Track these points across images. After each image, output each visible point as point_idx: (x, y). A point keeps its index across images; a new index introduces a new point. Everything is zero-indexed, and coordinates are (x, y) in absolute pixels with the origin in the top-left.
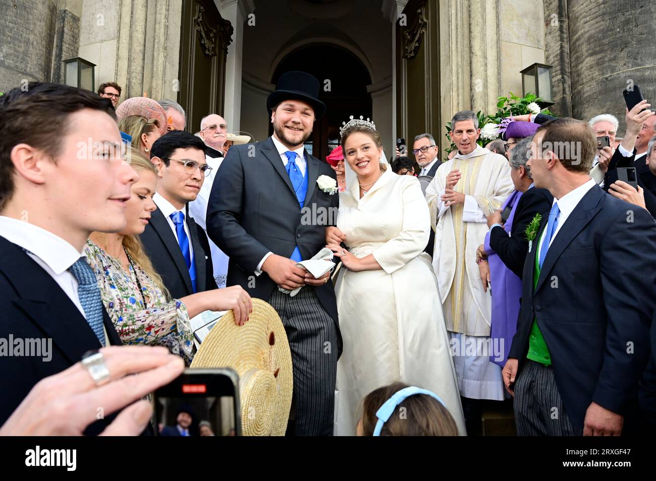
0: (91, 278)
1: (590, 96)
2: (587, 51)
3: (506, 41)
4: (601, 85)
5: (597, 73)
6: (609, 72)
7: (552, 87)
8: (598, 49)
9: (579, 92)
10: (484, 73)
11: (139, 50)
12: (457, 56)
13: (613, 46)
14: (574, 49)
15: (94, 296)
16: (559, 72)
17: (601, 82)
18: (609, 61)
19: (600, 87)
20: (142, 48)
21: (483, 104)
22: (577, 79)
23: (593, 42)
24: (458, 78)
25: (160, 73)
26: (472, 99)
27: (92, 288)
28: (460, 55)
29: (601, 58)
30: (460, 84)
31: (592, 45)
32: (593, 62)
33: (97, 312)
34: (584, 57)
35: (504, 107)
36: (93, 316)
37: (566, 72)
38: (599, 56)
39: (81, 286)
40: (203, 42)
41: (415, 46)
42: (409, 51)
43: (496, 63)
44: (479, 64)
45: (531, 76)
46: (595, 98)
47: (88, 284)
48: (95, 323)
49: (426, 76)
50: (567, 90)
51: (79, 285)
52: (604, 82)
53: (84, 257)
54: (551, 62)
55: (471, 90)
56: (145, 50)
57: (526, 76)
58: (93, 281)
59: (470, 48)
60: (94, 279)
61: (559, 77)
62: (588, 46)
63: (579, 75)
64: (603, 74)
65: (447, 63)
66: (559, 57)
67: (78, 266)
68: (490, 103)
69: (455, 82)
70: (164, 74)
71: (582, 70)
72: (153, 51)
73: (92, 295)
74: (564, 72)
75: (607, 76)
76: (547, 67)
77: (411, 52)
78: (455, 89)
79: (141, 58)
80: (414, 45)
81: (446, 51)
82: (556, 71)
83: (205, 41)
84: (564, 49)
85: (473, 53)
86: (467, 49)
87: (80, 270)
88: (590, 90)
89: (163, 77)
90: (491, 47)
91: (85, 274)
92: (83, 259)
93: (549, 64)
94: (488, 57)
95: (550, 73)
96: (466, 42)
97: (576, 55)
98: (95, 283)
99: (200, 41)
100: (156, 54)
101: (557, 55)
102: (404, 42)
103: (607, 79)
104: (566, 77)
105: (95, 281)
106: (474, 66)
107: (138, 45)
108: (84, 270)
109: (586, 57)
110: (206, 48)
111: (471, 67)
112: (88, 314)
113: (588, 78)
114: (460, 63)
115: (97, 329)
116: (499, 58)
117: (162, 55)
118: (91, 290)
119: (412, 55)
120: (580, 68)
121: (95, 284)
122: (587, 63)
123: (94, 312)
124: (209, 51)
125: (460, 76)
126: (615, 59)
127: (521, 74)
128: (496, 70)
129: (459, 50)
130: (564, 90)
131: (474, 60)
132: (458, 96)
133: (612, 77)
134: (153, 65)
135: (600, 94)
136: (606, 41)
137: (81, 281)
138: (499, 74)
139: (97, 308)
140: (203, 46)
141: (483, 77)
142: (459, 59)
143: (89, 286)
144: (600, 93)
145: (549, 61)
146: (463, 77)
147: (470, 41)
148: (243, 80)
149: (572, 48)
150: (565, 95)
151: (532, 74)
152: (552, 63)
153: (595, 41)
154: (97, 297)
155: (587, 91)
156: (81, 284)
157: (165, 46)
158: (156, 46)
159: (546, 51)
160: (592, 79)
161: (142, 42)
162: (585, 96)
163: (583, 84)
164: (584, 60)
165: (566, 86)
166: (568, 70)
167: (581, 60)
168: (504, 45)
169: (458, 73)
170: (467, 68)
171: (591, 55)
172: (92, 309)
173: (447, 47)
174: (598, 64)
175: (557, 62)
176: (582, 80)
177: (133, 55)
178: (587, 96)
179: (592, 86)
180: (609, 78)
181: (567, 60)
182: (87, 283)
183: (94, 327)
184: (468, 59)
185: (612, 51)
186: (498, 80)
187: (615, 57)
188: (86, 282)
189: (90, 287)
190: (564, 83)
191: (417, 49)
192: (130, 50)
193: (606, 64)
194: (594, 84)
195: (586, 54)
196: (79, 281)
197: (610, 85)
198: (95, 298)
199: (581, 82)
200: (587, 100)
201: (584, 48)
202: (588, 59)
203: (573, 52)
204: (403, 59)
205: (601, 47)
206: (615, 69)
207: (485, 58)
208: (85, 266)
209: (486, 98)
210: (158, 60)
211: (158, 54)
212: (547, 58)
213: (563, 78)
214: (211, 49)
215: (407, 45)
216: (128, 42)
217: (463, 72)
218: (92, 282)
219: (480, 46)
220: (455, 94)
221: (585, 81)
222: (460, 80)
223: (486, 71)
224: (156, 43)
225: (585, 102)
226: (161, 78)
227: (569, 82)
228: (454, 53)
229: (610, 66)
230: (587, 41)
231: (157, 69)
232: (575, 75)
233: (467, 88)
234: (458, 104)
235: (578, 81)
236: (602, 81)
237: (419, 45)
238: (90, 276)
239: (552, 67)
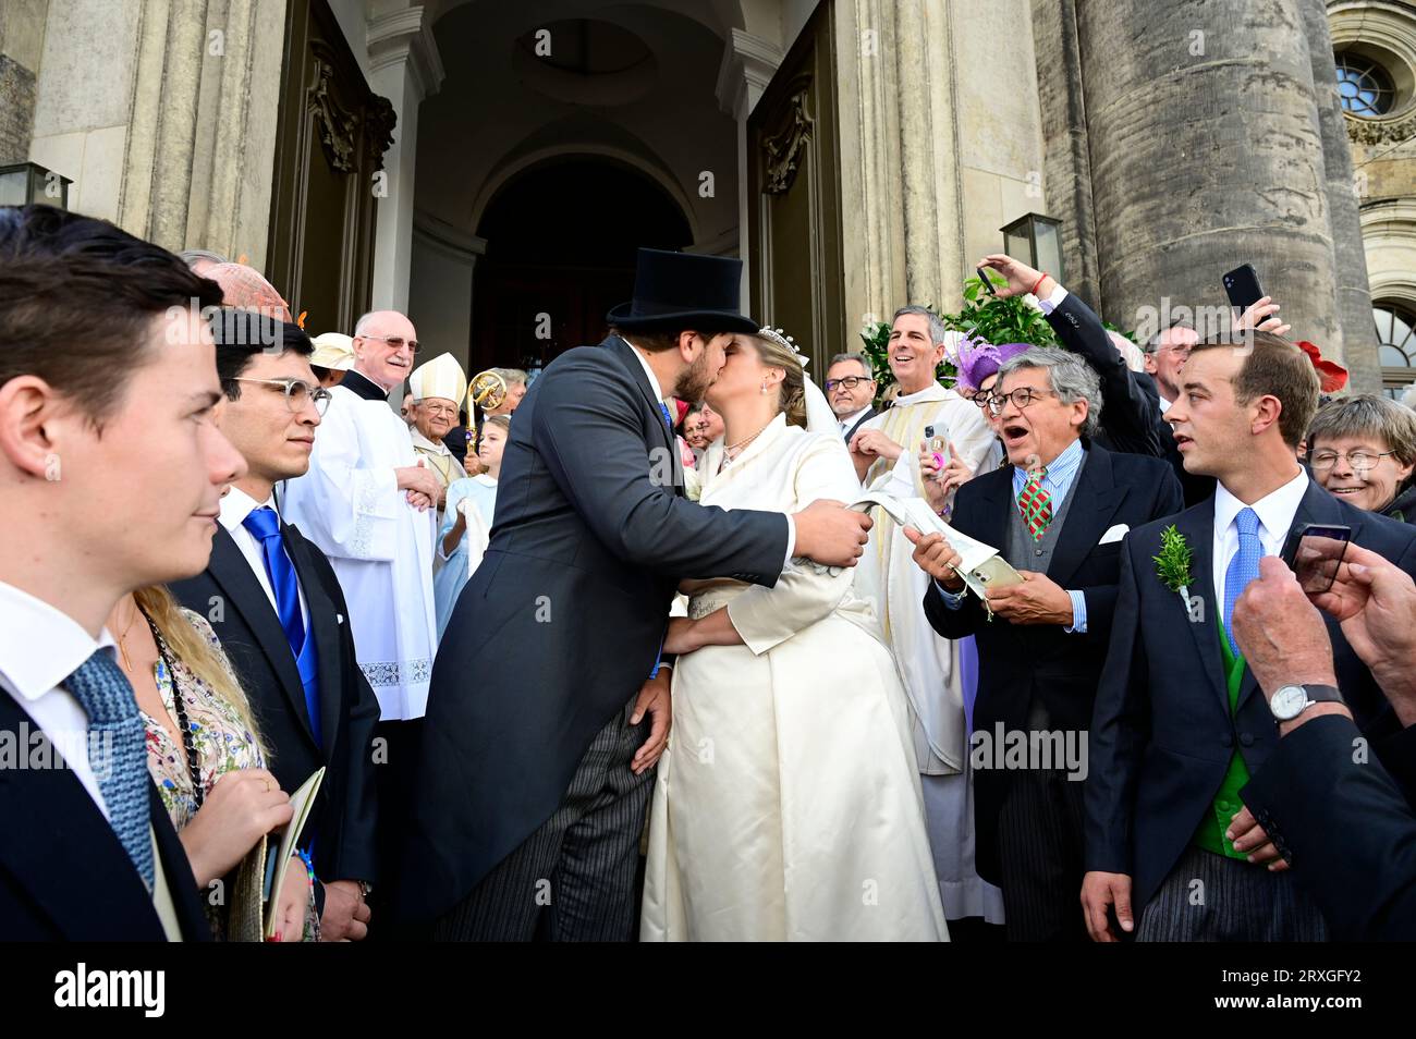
0: (123, 705)
1: (1135, 281)
2: (1126, 193)
3: (971, 168)
4: (1156, 261)
5: (1147, 238)
6: (1169, 236)
7: (1063, 260)
8: (1146, 190)
9: (1114, 273)
10: (931, 228)
11: (180, 152)
12: (877, 193)
13: (1175, 186)
14: (1100, 189)
15: (129, 751)
16: (1074, 232)
17: (1155, 255)
18: (1168, 214)
19: (1154, 264)
20: (186, 147)
21: (931, 292)
22: (1109, 247)
23: (1136, 177)
24: (880, 238)
25: (228, 205)
26: (909, 281)
27: (123, 732)
28: (882, 190)
29: (1152, 209)
30: (885, 249)
31: (1136, 183)
32: (1139, 216)
33: (133, 793)
34: (1120, 205)
35: (978, 298)
36: (124, 806)
37: (1087, 232)
38: (1150, 204)
39: (94, 725)
40: (328, 141)
41: (788, 171)
42: (776, 179)
43: (955, 210)
44: (921, 211)
45: (1023, 239)
46: (1146, 286)
47: (113, 721)
48: (127, 824)
49: (812, 232)
50: (1091, 267)
51: (90, 722)
52: (1161, 254)
53: (109, 650)
54: (1057, 212)
55: (907, 262)
56: (193, 153)
57: (1011, 238)
58: (127, 714)
59: (903, 177)
60: (132, 706)
61: (1075, 242)
62: (1128, 184)
63: (1112, 240)
64: (1159, 239)
65: (857, 207)
66: (1072, 202)
67: (89, 676)
68: (944, 291)
69: (873, 246)
70: (238, 207)
71: (1119, 230)
72: (214, 155)
73: (125, 749)
74: (1083, 232)
75: (1165, 243)
76: (1053, 222)
77: (779, 182)
78: (874, 259)
79: (185, 168)
80: (786, 167)
81: (854, 182)
82: (1067, 231)
83: (333, 140)
84: (1081, 188)
85: (909, 188)
86: (895, 180)
87: (94, 686)
88: (1136, 269)
89: (233, 213)
90: (945, 179)
91: (108, 695)
92: (104, 656)
93: (1055, 215)
94: (938, 197)
95: (1058, 235)
96: (894, 165)
97: (1104, 201)
98: (133, 716)
99: (322, 139)
100: (218, 161)
101: (1070, 199)
102: (765, 160)
103: (1166, 248)
104: (1087, 242)
105: (133, 712)
106: (912, 213)
107: (176, 140)
108: (105, 685)
109: (1126, 205)
110: (333, 155)
111: (905, 216)
112: (111, 800)
113: (1130, 245)
114: (883, 208)
115: (131, 839)
116: (959, 201)
117: (232, 165)
118: (121, 735)
119: (783, 186)
120: (1114, 224)
121: (133, 721)
122: (1127, 217)
123: (126, 796)
124: (341, 160)
125: (884, 234)
126: (1180, 209)
127: (1002, 233)
128: (955, 225)
129: (881, 181)
130: (1085, 267)
131: (912, 202)
132: (881, 274)
133: (1176, 246)
134: (211, 187)
135: (1154, 279)
136: (1161, 175)
137: (97, 714)
138: (961, 231)
139: (136, 783)
140: (328, 149)
141: (930, 236)
142: (882, 200)
143: (117, 726)
144: (1155, 276)
145: (1053, 211)
146: (890, 236)
147: (903, 164)
148: (416, 226)
149: (1097, 187)
150: (1087, 279)
151: (1023, 236)
152: (1060, 215)
153: (1141, 174)
154: (138, 755)
155: (1129, 272)
156: (96, 720)
157: (242, 145)
158: (220, 145)
159: (1048, 189)
160: (1139, 248)
161: (188, 135)
162: (1127, 280)
163: (1121, 257)
164: (1121, 211)
165: (1089, 260)
166: (1091, 229)
167: (1116, 209)
168: (966, 174)
169: (880, 227)
170: (897, 219)
171: (1135, 201)
172: (121, 787)
173: (855, 173)
174: (1148, 219)
175: (1069, 213)
176: (1119, 249)
177: (165, 163)
178: (1130, 282)
179: (1139, 263)
180: (1171, 248)
181: (1088, 210)
182: (113, 717)
183: (125, 835)
184: (900, 201)
185: (1173, 194)
186: (959, 243)
187: (1179, 206)
188: (109, 715)
189: (120, 729)
190: (1084, 253)
191: (791, 177)
192: (157, 151)
193: (1164, 220)
194: (1142, 258)
195: (1125, 199)
196: (92, 714)
197: (1173, 261)
198: (130, 756)
199: (1116, 253)
200: (1131, 289)
201: (1121, 188)
202: (1129, 209)
203: (1100, 195)
204: (764, 196)
205: (1153, 187)
206: (1181, 231)
207: (934, 198)
208: (108, 673)
209: (937, 279)
210: (224, 176)
211: (225, 162)
212: (1050, 204)
213: (1082, 243)
214: (346, 158)
215: (771, 166)
216: (153, 132)
217: (889, 225)
218: (124, 716)
219: (923, 175)
220: (873, 270)
221: (1124, 251)
222: (884, 241)
223: (935, 224)
224: (220, 139)
225: (1126, 293)
226: (230, 216)
227: (1093, 253)
228: (871, 186)
229: (1170, 224)
230: (1126, 174)
231: (222, 195)
232: (1105, 240)
233: (899, 259)
234: (882, 289)
235: (1111, 252)
236: (1158, 254)
237: (797, 166)
238: (120, 700)
239: (1061, 222)
